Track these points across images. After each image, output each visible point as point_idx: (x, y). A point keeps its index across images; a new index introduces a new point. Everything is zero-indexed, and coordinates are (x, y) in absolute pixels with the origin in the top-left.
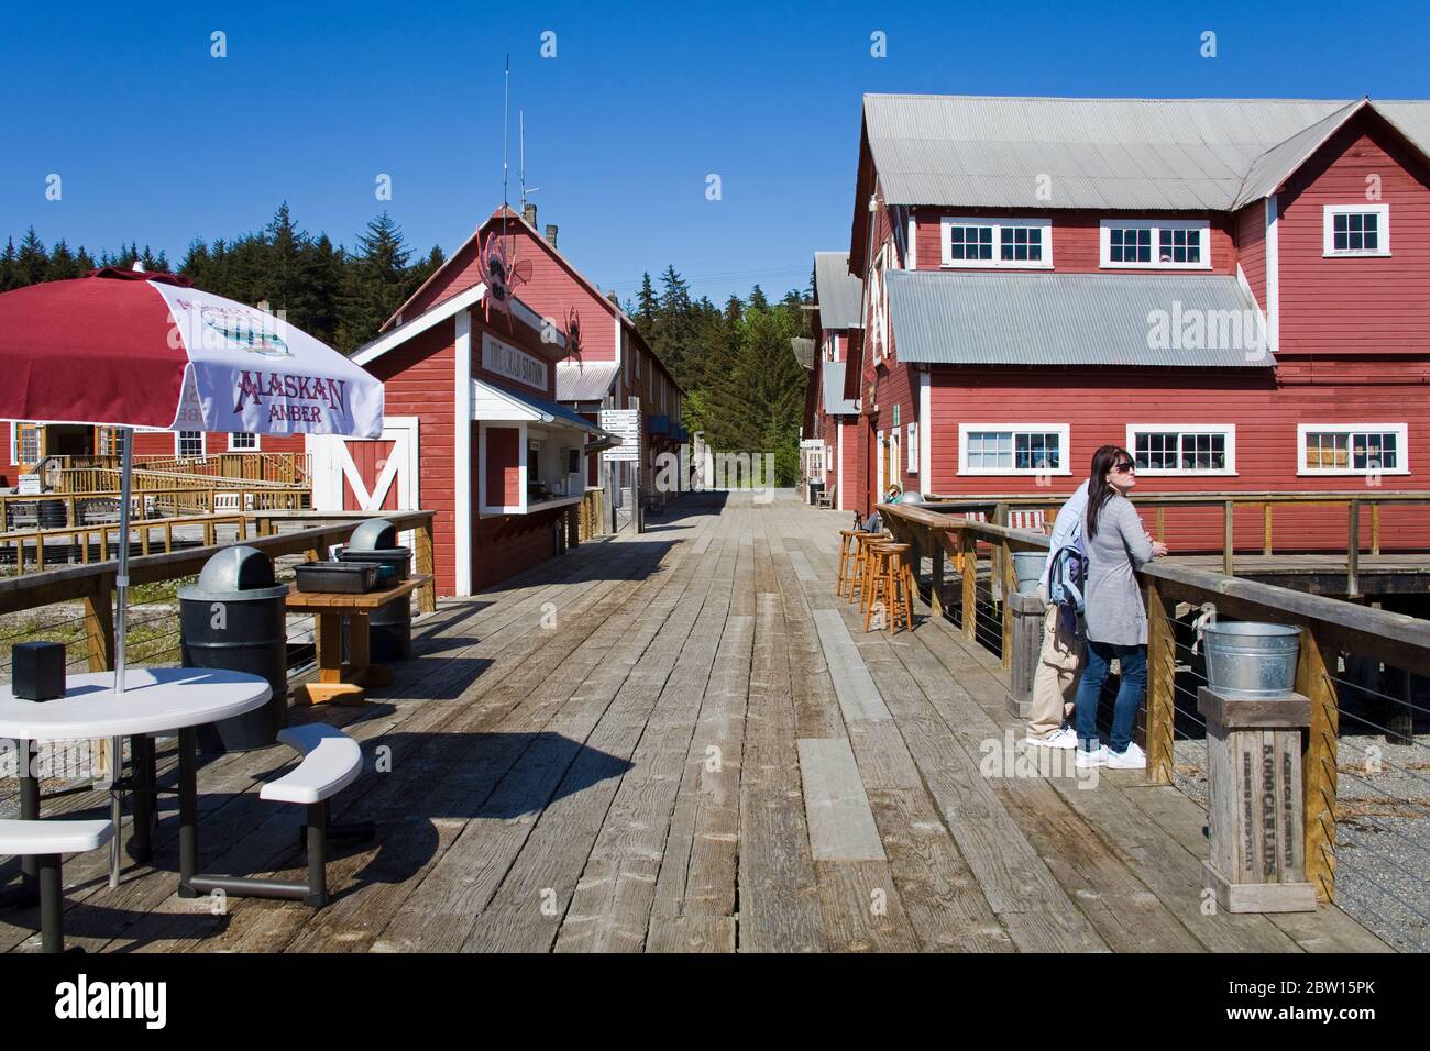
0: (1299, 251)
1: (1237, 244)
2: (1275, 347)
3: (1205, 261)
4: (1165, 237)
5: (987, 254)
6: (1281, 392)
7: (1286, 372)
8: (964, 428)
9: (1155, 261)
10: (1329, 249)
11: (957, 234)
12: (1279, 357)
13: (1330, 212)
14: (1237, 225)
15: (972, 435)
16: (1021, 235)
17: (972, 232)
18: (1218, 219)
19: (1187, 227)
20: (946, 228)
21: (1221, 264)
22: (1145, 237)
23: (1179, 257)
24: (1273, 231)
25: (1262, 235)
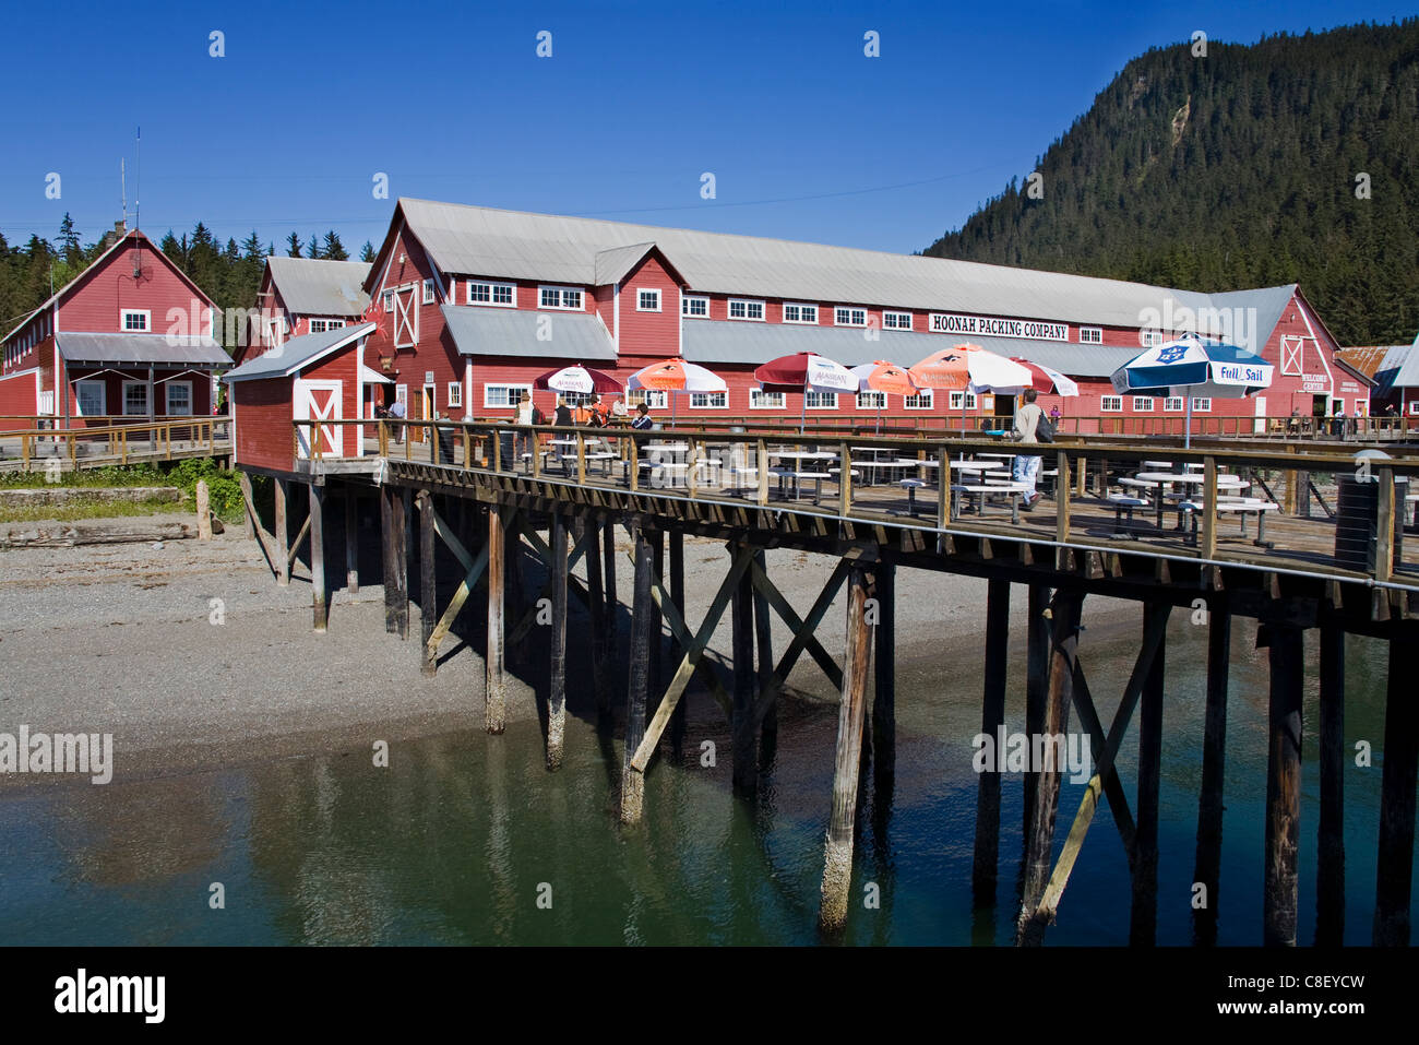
0: (627, 308)
1: (596, 300)
2: (617, 351)
3: (582, 307)
4: (566, 295)
5: (487, 299)
6: (619, 371)
7: (623, 362)
8: (487, 385)
9: (562, 306)
10: (639, 308)
11: (474, 288)
12: (619, 355)
13: (640, 291)
14: (598, 293)
15: (490, 389)
16: (503, 290)
17: (480, 287)
18: (590, 289)
19: (575, 290)
20: (469, 285)
21: (590, 310)
22: (557, 294)
23: (572, 305)
24: (617, 298)
25: (612, 298)
